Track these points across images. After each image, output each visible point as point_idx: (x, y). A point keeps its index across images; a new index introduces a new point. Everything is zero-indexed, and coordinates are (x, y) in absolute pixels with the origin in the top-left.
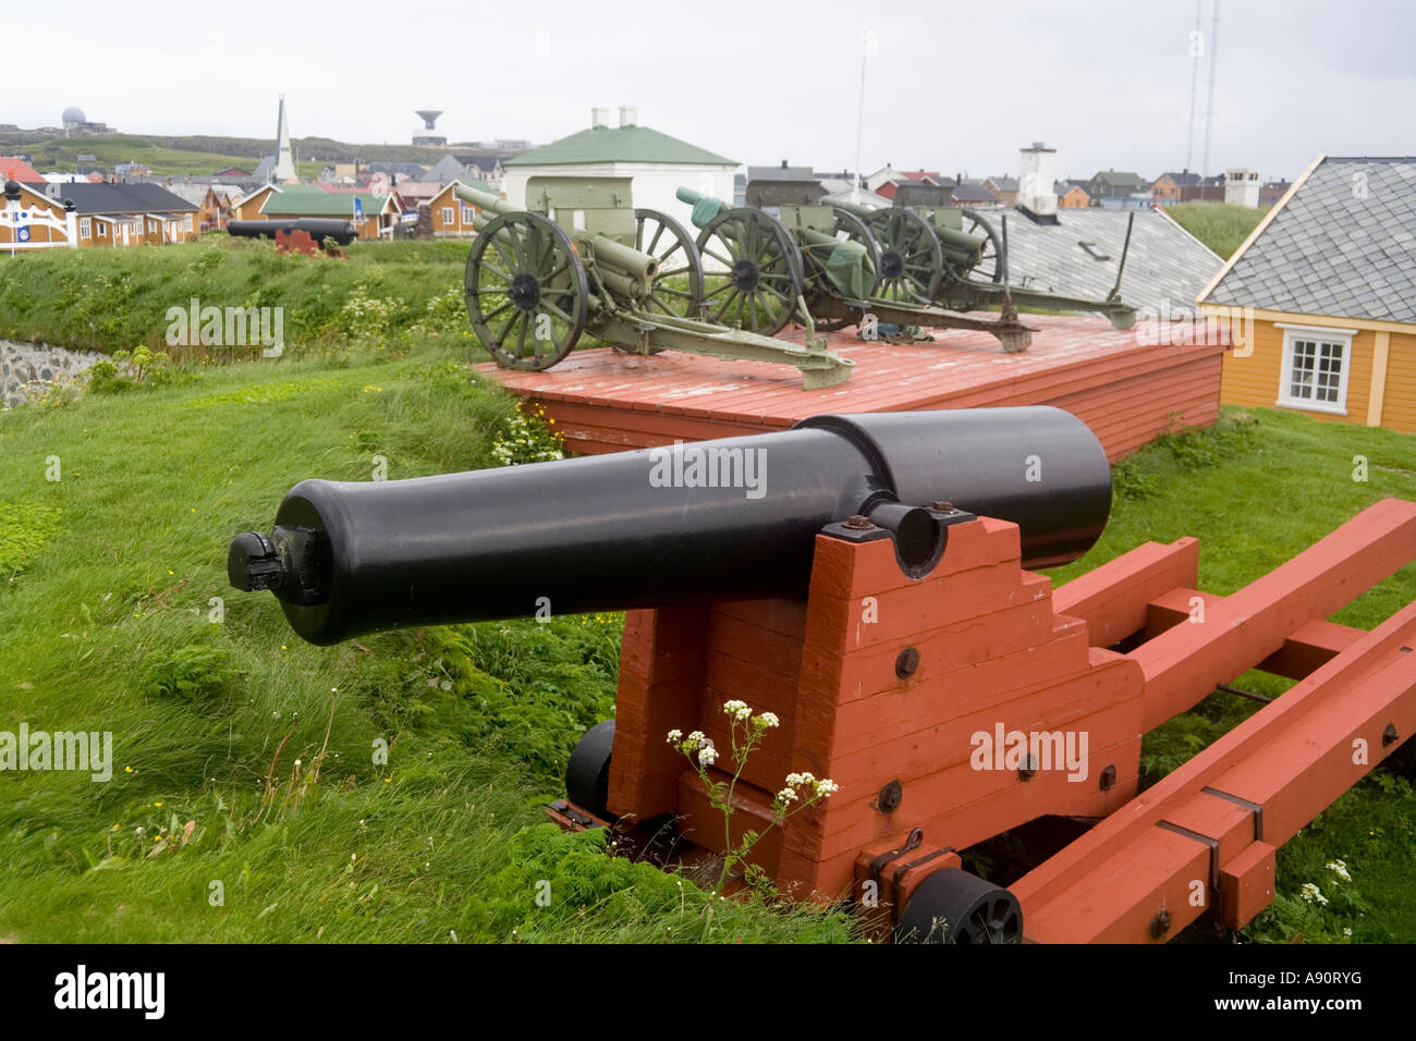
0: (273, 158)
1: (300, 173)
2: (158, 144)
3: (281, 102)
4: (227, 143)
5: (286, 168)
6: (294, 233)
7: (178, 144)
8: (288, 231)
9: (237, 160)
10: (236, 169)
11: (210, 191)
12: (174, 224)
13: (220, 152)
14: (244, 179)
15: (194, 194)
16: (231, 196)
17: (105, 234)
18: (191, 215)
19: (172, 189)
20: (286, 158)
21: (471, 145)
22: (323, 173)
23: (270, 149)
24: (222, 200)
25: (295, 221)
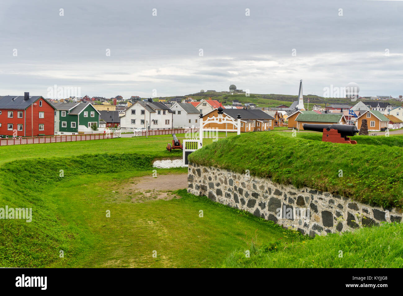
0: (296, 102)
1: (305, 107)
2: (258, 97)
3: (301, 83)
4: (281, 97)
5: (301, 106)
6: (331, 130)
7: (265, 97)
8: (328, 129)
9: (284, 102)
10: (284, 105)
11: (277, 113)
12: (266, 124)
13: (278, 100)
14: (287, 109)
15: (272, 113)
16: (283, 115)
17: (243, 126)
18: (271, 120)
19: (265, 111)
20: (301, 101)
21: (368, 98)
22: (314, 107)
23: (295, 99)
24: (280, 116)
25: (332, 125)
